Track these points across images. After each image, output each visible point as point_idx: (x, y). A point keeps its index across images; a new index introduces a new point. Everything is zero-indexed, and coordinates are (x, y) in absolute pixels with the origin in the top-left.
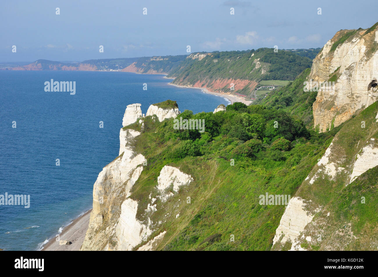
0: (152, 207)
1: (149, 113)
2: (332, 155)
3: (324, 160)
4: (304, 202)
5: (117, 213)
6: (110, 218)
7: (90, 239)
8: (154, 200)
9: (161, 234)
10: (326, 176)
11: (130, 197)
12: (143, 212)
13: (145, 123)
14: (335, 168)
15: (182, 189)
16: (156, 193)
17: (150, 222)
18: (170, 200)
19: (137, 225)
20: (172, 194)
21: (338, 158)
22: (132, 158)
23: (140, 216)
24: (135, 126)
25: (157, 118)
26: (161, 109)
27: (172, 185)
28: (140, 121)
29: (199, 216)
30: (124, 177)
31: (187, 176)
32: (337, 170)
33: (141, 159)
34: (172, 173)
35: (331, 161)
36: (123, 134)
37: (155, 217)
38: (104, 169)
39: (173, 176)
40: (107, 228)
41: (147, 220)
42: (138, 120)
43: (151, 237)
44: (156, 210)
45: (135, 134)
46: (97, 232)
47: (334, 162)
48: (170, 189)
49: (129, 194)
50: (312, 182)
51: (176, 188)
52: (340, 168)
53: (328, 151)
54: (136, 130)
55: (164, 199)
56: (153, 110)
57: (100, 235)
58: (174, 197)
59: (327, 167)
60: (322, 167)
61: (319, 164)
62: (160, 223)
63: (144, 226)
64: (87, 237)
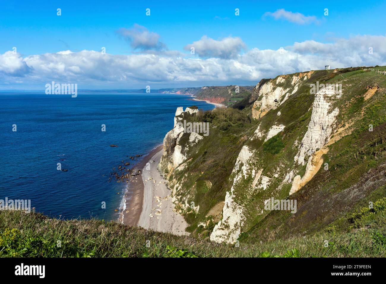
0: (187, 149)
1: (186, 111)
3: (257, 131)
4: (248, 147)
5: (173, 150)
6: (170, 152)
7: (162, 160)
8: (188, 146)
9: (190, 159)
10: (258, 137)
11: (178, 144)
12: (183, 150)
13: (184, 115)
14: (261, 134)
15: (199, 142)
16: (189, 143)
17: (186, 154)
18: (194, 146)
19: (181, 155)
21: (262, 130)
22: (179, 128)
23: (182, 152)
24: (180, 116)
25: (189, 113)
26: (191, 109)
27: (195, 140)
31: (201, 136)
33: (183, 129)
34: (195, 135)
35: (259, 131)
36: (175, 119)
37: (188, 152)
38: (168, 133)
39: (196, 136)
40: (169, 157)
42: (182, 113)
43: (186, 160)
45: (180, 119)
48: (194, 142)
50: (252, 139)
51: (197, 141)
52: (263, 134)
53: (259, 128)
55: (192, 145)
56: (188, 109)
57: (166, 159)
58: (196, 145)
59: (258, 134)
60: (256, 133)
62: (190, 155)
63: (184, 156)
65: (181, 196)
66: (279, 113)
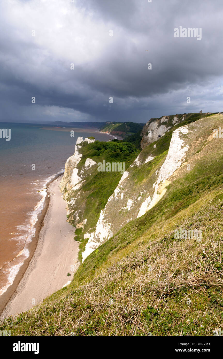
0: (83, 171)
1: (85, 141)
2: (139, 158)
4: (129, 173)
5: (72, 173)
6: (70, 174)
7: (63, 180)
8: (83, 169)
9: (85, 180)
10: (136, 165)
11: (76, 168)
12: (80, 173)
13: (83, 143)
14: (139, 163)
15: (92, 166)
16: (84, 167)
17: (82, 176)
18: (88, 170)
19: (78, 177)
20: (89, 167)
21: (141, 160)
22: (78, 155)
23: (79, 174)
24: (80, 145)
25: (88, 142)
26: (89, 139)
27: (90, 165)
28: (82, 143)
29: (97, 176)
30: (75, 161)
31: (95, 162)
32: (140, 163)
33: (81, 155)
34: (90, 161)
35: (138, 160)
36: (76, 147)
37: (83, 175)
38: (69, 158)
39: (90, 162)
40: (69, 177)
41: (81, 176)
42: (81, 142)
43: (82, 181)
44: (84, 172)
45: (80, 147)
46: (65, 178)
47: (139, 161)
48: (89, 166)
49: (76, 167)
50: (132, 167)
51: (91, 166)
52: (141, 163)
53: (138, 157)
54: (80, 146)
55: (87, 169)
56: (87, 139)
57: (66, 179)
58: (90, 169)
59: (137, 162)
60: (135, 162)
61: (135, 161)
62: (85, 177)
63: (80, 177)
64: (62, 179)
65: (74, 210)
66: (155, 146)
